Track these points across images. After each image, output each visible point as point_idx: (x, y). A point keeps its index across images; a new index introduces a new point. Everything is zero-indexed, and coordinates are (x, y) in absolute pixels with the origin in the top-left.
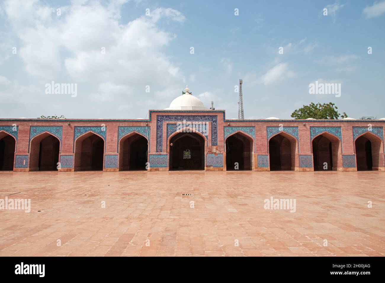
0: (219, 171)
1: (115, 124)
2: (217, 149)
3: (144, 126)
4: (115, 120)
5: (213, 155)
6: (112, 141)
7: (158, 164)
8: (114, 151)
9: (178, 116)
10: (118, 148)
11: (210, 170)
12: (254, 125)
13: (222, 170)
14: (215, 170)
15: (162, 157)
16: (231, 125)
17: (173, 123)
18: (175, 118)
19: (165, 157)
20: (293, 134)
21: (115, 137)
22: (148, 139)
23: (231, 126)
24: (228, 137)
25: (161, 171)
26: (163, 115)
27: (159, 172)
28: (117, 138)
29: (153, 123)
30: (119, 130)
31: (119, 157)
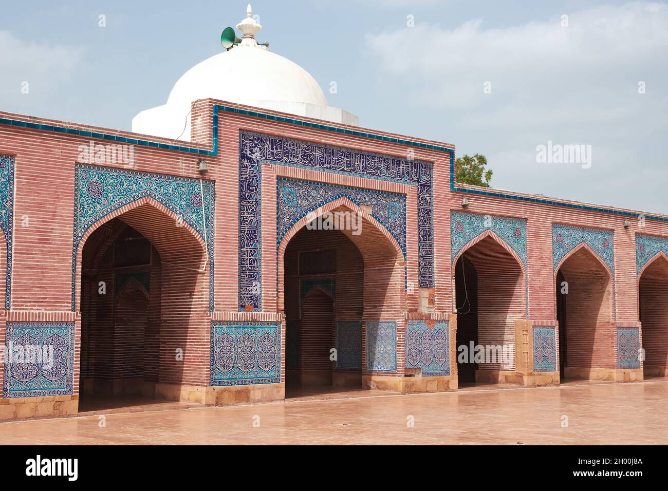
0: (439, 390)
1: (57, 147)
2: (431, 302)
3: (188, 178)
4: (58, 125)
5: (424, 326)
6: (44, 241)
7: (245, 366)
8: (55, 302)
9: (312, 145)
10: (74, 285)
11: (414, 389)
12: (526, 212)
13: (447, 388)
14: (428, 389)
15: (261, 332)
16: (470, 208)
17: (300, 176)
18: (305, 156)
19: (272, 331)
20: (604, 255)
21: (64, 225)
22: (204, 244)
23: (469, 212)
24: (460, 254)
25: (259, 401)
26: (261, 133)
27: (252, 405)
28: (69, 230)
29: (223, 166)
30: (80, 183)
31: (77, 334)
